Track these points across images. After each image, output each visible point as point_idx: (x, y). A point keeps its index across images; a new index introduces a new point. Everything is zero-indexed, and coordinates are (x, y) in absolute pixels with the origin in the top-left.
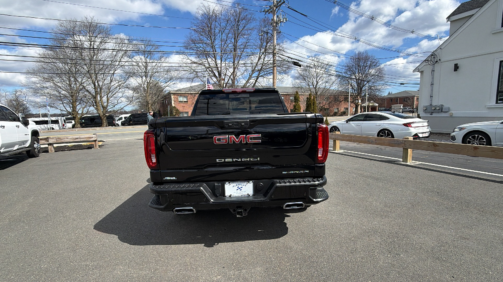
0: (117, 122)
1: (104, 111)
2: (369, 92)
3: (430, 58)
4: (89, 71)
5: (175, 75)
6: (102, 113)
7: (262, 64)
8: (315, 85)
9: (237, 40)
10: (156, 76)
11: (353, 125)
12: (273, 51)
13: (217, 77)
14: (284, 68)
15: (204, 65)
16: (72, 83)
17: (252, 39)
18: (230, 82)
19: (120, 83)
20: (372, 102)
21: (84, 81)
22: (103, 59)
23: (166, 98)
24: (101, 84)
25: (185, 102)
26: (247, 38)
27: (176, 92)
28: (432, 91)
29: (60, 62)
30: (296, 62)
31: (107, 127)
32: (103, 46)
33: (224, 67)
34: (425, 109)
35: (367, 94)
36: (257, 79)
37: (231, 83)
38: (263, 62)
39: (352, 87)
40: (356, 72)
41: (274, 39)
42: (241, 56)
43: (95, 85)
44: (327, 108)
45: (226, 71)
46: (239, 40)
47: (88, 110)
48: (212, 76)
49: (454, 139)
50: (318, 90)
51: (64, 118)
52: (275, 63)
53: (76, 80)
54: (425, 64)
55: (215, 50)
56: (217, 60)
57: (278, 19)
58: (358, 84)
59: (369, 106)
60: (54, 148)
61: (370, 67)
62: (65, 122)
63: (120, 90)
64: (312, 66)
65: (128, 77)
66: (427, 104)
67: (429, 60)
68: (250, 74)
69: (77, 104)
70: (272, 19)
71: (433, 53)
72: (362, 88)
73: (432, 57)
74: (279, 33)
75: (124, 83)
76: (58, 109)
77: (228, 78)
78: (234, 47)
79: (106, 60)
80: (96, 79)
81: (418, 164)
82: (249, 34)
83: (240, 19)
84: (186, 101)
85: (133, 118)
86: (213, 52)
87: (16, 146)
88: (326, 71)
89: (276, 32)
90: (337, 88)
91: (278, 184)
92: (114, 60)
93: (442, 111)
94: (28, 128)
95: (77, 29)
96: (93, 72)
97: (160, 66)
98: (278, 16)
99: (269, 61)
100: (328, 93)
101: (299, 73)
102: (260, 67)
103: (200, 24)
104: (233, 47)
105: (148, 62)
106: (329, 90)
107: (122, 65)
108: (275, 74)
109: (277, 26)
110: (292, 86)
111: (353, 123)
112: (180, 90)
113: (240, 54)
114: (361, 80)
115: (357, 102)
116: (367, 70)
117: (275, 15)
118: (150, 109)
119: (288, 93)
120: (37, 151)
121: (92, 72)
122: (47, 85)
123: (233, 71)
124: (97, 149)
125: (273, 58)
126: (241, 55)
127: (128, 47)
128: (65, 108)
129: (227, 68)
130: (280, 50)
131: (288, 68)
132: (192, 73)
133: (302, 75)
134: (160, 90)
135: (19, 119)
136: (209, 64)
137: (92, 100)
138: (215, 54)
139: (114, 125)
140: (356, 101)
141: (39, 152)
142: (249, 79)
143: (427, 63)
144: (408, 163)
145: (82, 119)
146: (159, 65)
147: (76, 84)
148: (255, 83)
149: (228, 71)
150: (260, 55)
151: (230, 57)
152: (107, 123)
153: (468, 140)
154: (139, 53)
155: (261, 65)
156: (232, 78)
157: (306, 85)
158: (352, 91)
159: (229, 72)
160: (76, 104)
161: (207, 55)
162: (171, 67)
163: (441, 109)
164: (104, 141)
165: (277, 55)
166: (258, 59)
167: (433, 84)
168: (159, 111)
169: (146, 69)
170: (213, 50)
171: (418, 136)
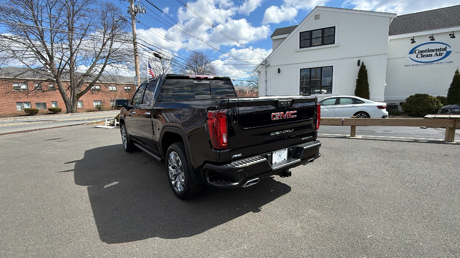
3: (264, 63)
28: (267, 86)
30: (157, 54)
52: (137, 53)
54: (261, 66)
57: (136, 9)
71: (265, 60)
89: (135, 21)
91: (305, 148)
117: (132, 4)
143: (263, 66)
167: (267, 81)
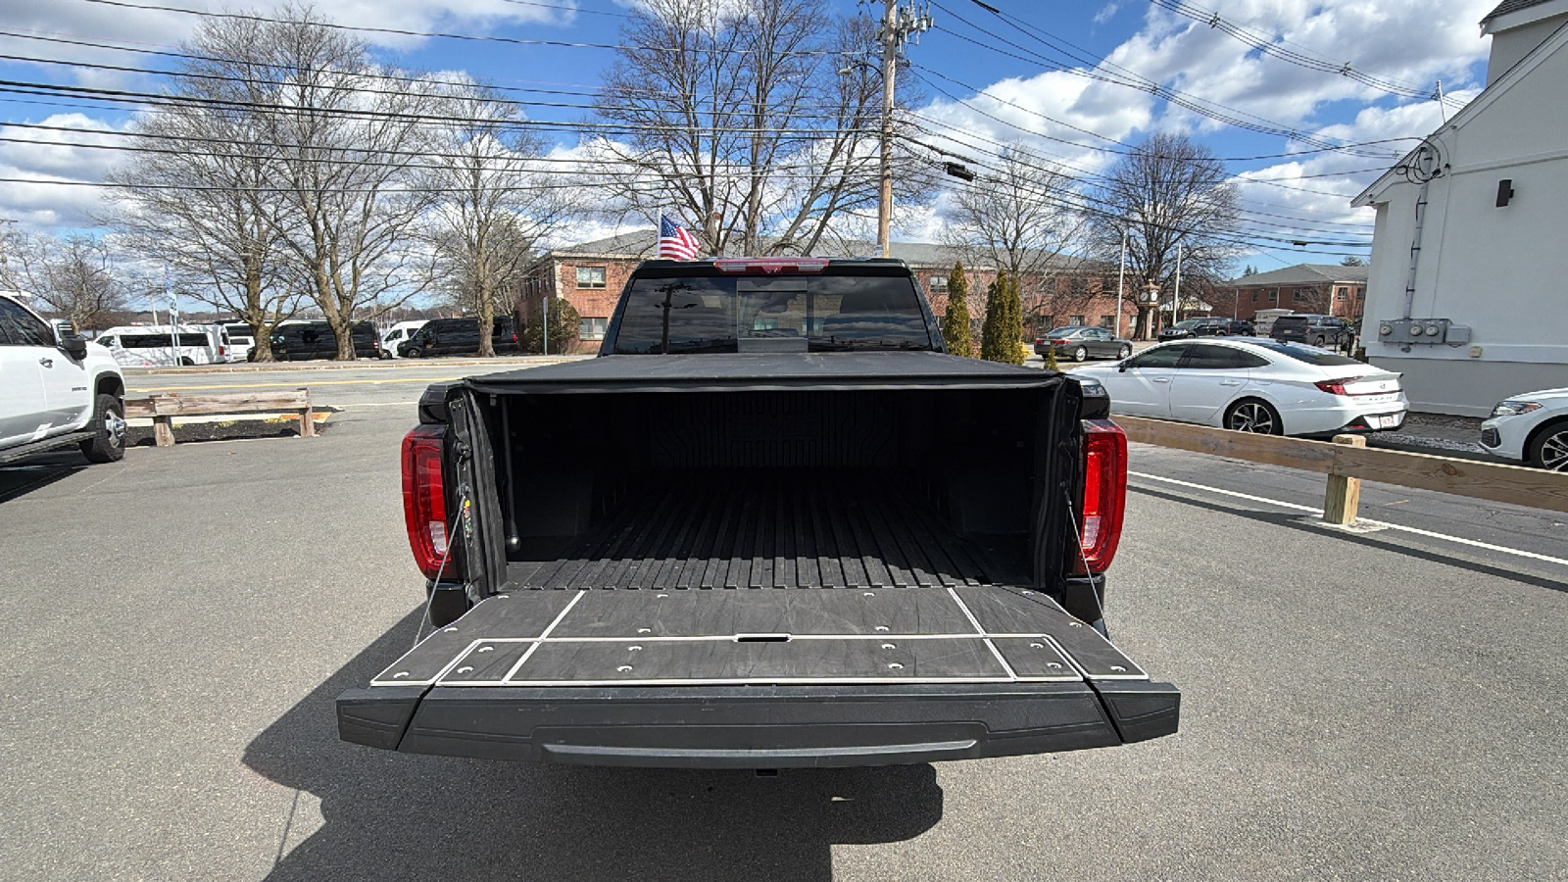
0: (385, 346)
1: (345, 311)
2: (1186, 267)
3: (1415, 159)
4: (297, 180)
5: (567, 200)
6: (336, 314)
7: (845, 170)
8: (1012, 239)
9: (768, 89)
10: (506, 201)
11: (1142, 379)
12: (884, 127)
13: (697, 207)
14: (913, 183)
15: (660, 171)
16: (246, 220)
17: (814, 85)
18: (741, 223)
19: (394, 222)
20: (1192, 298)
21: (281, 213)
22: (342, 145)
23: (538, 273)
24: (333, 222)
25: (596, 285)
26: (796, 83)
27: (569, 255)
28: (1415, 274)
29: (208, 152)
30: (957, 166)
31: (353, 359)
32: (341, 103)
33: (724, 177)
34: (1384, 332)
35: (1178, 271)
36: (828, 216)
37: (743, 228)
38: (847, 163)
39: (1131, 250)
40: (1146, 201)
41: (886, 87)
42: (779, 142)
43: (315, 228)
44: (1046, 314)
45: (730, 189)
46: (772, 87)
47: (295, 306)
48: (684, 205)
49: (1495, 442)
50: (1019, 256)
51: (223, 329)
52: (888, 168)
53: (258, 211)
55: (696, 122)
56: (700, 154)
57: (902, 21)
58: (1152, 240)
59: (1183, 312)
60: (175, 431)
61: (1192, 184)
62: (225, 341)
63: (394, 245)
64: (1004, 177)
65: (420, 204)
66: (1394, 314)
67: (1412, 165)
68: (805, 203)
69: (263, 285)
70: (883, 21)
71: (1425, 141)
72: (1163, 252)
73: (1423, 155)
74: (903, 66)
75: (407, 223)
76: (203, 299)
77: (735, 214)
78: (756, 112)
79: (351, 147)
80: (319, 208)
81: (1378, 529)
82: (805, 70)
83: (778, 20)
84: (601, 282)
85: (433, 332)
86: (689, 125)
87: (41, 426)
88: (1048, 194)
89: (894, 61)
90: (1082, 251)
92: (376, 149)
93: (1444, 341)
94: (83, 368)
95: (258, 43)
96: (310, 184)
97: (520, 171)
98: (901, 9)
99: (868, 158)
100: (1052, 267)
101: (962, 199)
102: (838, 180)
103: (648, 34)
104: (753, 110)
105: (483, 155)
106: (1055, 256)
107: (401, 166)
108: (887, 204)
109: (897, 44)
110: (937, 243)
111: (1144, 375)
112: (581, 248)
113: (774, 136)
114: (1160, 228)
115: (1145, 299)
116: (1183, 196)
117: (891, 7)
118: (486, 306)
119: (923, 263)
120: (115, 440)
121: (305, 185)
122: (170, 225)
123: (750, 190)
124: (311, 439)
125: (883, 149)
126: (777, 138)
127: (420, 107)
128: (225, 298)
129: (731, 179)
130: (905, 123)
131: (930, 183)
132: (621, 194)
133: (970, 208)
134: (518, 244)
135: (52, 336)
136: (675, 166)
137: (307, 275)
138: (696, 134)
139: (375, 354)
140: (1144, 294)
141: (122, 444)
142: (801, 217)
143: (1404, 178)
144: (1344, 527)
145: (276, 331)
146: (518, 167)
147: (257, 222)
148: (821, 229)
149: (733, 190)
150: (840, 141)
151: (740, 143)
152: (353, 347)
153: (1546, 445)
154: (456, 127)
155: (842, 171)
156: (747, 213)
157: (981, 240)
158: (1131, 262)
159: (738, 194)
160: (259, 286)
161: (668, 138)
162: (554, 174)
163: (1441, 334)
164: (337, 407)
165: (894, 140)
166: (832, 151)
167: (1419, 249)
168: (516, 313)
169: (477, 178)
170: (689, 121)
171: (1367, 425)
